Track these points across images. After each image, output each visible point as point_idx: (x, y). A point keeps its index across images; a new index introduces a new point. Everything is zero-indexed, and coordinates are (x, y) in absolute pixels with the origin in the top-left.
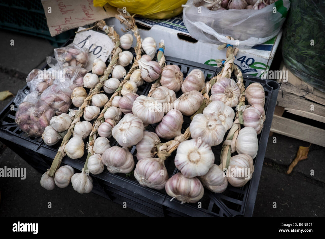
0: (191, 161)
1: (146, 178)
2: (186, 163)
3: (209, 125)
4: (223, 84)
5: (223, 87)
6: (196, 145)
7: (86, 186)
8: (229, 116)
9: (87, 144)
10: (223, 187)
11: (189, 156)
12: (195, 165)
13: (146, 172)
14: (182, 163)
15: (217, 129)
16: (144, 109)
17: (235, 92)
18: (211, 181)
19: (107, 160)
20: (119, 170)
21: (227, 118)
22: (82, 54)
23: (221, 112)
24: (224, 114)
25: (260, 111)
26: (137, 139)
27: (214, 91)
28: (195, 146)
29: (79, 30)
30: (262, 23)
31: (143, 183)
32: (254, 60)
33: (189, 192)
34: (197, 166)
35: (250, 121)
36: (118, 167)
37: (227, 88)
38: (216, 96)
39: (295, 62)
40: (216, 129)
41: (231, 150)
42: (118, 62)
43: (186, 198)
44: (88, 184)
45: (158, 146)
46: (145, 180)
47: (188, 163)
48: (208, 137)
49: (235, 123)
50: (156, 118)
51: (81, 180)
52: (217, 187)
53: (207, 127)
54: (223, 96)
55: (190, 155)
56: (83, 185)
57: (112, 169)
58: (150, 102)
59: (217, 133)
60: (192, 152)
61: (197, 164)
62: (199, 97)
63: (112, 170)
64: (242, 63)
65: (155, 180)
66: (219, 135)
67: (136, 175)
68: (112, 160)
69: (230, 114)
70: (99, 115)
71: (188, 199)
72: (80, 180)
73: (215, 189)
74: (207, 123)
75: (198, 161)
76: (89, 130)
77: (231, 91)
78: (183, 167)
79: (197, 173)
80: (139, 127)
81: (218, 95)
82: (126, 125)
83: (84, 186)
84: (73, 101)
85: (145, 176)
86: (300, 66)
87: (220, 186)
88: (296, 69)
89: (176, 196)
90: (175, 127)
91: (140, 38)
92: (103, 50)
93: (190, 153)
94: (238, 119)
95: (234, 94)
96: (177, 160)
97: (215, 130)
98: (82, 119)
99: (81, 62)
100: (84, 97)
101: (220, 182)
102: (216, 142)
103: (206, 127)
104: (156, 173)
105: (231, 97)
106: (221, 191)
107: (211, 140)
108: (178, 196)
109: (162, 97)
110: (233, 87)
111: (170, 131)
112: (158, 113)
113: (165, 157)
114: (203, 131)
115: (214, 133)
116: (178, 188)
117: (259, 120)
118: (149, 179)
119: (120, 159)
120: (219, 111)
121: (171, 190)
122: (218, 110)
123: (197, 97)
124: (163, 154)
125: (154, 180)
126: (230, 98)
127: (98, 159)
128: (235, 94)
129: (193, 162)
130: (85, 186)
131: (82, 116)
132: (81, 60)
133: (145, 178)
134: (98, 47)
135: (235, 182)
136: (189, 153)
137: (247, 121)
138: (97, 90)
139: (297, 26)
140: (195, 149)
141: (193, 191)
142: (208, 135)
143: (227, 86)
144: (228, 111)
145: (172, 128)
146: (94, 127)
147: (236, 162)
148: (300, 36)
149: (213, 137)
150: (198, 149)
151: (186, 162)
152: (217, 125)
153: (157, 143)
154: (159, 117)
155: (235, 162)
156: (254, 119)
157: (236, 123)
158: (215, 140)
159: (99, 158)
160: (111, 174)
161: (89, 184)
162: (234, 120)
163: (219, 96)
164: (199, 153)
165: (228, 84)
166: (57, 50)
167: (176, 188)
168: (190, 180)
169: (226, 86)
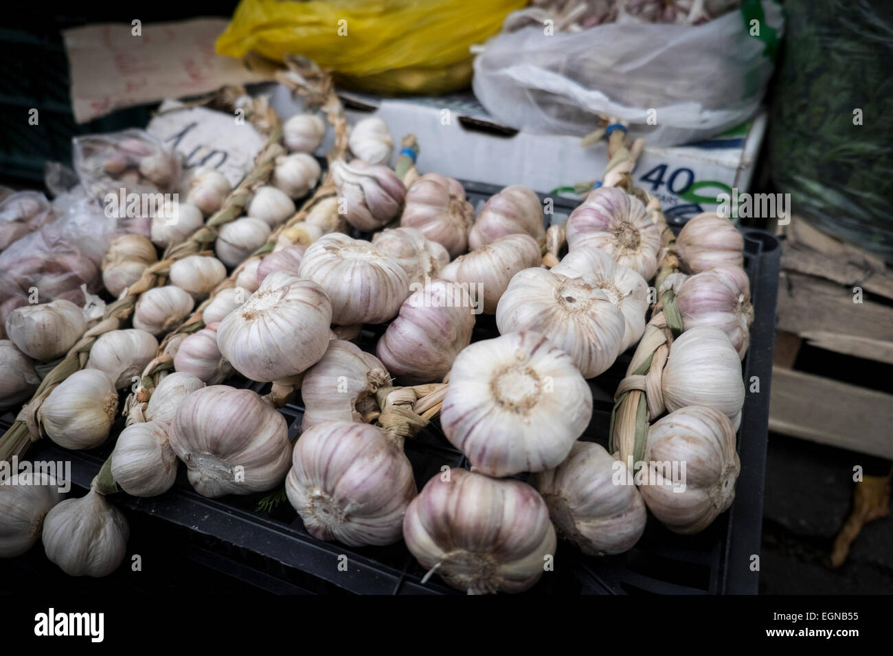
0: (502, 403)
1: (329, 488)
2: (483, 412)
3: (565, 295)
4: (606, 203)
5: (604, 212)
6: (522, 343)
7: (97, 545)
8: (631, 292)
9: (127, 399)
10: (629, 522)
11: (493, 386)
12: (517, 417)
13: (330, 459)
14: (467, 413)
15: (596, 312)
16: (337, 265)
17: (644, 234)
18: (583, 499)
19: (185, 425)
20: (229, 472)
21: (625, 299)
22: (159, 155)
23: (603, 280)
24: (616, 288)
25: (734, 280)
26: (304, 344)
27: (575, 227)
28: (516, 347)
29: (164, 108)
30: (710, 67)
31: (319, 521)
32: (692, 174)
33: (499, 531)
34: (526, 420)
35: (704, 312)
36: (224, 456)
37: (619, 215)
38: (584, 240)
39: (816, 187)
40: (592, 310)
41: (648, 408)
42: (270, 179)
43: (485, 563)
44: (105, 535)
45: (381, 393)
46: (327, 497)
47: (492, 409)
48: (565, 334)
49: (655, 326)
50: (379, 292)
51: (81, 519)
52: (606, 523)
53: (560, 300)
54: (607, 240)
55: (500, 382)
56: (86, 539)
57: (204, 473)
58: (360, 249)
59: (597, 323)
60: (505, 371)
61: (525, 414)
62: (526, 245)
63: (206, 479)
64: (656, 188)
65: (364, 490)
66: (602, 329)
67: (292, 486)
68: (203, 428)
69: (633, 287)
70: (186, 318)
71: (492, 565)
72: (74, 519)
73: (599, 531)
74: (560, 290)
75: (529, 404)
76: (143, 356)
77: (630, 227)
78: (473, 428)
79: (527, 453)
80: (315, 305)
81: (588, 236)
82: (268, 301)
83: (90, 541)
84: (108, 273)
85: (325, 476)
86: (833, 198)
87: (619, 520)
88: (821, 210)
89: (444, 556)
90: (444, 330)
91: (344, 126)
92: (230, 161)
93: (499, 375)
94: (661, 313)
95: (642, 238)
96: (449, 404)
97: (589, 312)
98: (126, 324)
99: (156, 177)
100: (144, 265)
101: (618, 499)
102: (593, 357)
103: (554, 301)
104: (366, 460)
105: (634, 245)
106: (623, 542)
107: (577, 346)
108: (452, 554)
109: (403, 249)
110: (638, 214)
111: (428, 345)
112: (387, 280)
113: (407, 427)
114: (545, 312)
115: (586, 321)
116: (452, 515)
117: (735, 310)
118: (339, 489)
119: (235, 418)
120: (597, 275)
121: (427, 530)
122: (595, 272)
123: (520, 244)
124: (399, 416)
125: (358, 487)
126: (628, 247)
127: (157, 433)
128: (646, 240)
129: (513, 407)
130: (92, 544)
131: (126, 317)
132: (156, 171)
133: (325, 490)
134: (214, 153)
135: (676, 500)
136: (494, 372)
137: (693, 312)
138: (191, 246)
139: (811, 77)
140: (519, 358)
141: (514, 524)
142: (563, 325)
143: (619, 208)
144: (628, 278)
145: (437, 333)
146: (162, 350)
147: (672, 427)
148: (826, 105)
149: (582, 335)
150: (529, 360)
151: (482, 406)
152: (593, 299)
153: (378, 382)
154: (390, 294)
155: (668, 426)
156: (716, 302)
157: (658, 323)
158: (590, 348)
159: (162, 432)
160: (202, 499)
161: (109, 538)
162: (649, 316)
163: (595, 240)
164: (531, 373)
165: (622, 204)
166: (81, 142)
167: (446, 517)
168: (499, 486)
169: (616, 210)
